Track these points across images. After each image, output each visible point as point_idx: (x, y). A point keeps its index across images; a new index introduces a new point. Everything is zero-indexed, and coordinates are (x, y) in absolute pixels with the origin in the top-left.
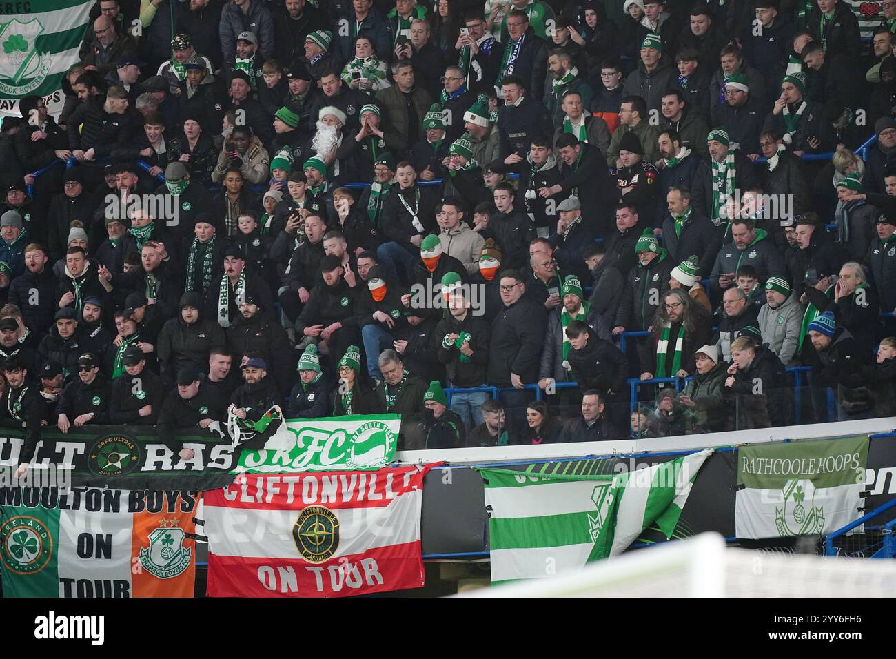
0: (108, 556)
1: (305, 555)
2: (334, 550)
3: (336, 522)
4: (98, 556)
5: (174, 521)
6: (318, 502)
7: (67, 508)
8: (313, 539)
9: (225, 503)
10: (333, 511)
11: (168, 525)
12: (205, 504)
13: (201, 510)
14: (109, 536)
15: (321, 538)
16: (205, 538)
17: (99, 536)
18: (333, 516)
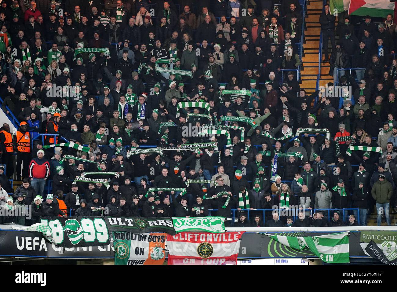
0: (143, 254)
1: (201, 256)
2: (211, 255)
3: (212, 247)
4: (140, 254)
5: (159, 245)
6: (206, 241)
7: (133, 240)
8: (204, 251)
9: (174, 240)
10: (211, 244)
11: (158, 246)
12: (167, 240)
13: (166, 242)
14: (143, 248)
15: (207, 251)
16: (168, 251)
17: (141, 248)
18: (211, 245)
